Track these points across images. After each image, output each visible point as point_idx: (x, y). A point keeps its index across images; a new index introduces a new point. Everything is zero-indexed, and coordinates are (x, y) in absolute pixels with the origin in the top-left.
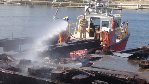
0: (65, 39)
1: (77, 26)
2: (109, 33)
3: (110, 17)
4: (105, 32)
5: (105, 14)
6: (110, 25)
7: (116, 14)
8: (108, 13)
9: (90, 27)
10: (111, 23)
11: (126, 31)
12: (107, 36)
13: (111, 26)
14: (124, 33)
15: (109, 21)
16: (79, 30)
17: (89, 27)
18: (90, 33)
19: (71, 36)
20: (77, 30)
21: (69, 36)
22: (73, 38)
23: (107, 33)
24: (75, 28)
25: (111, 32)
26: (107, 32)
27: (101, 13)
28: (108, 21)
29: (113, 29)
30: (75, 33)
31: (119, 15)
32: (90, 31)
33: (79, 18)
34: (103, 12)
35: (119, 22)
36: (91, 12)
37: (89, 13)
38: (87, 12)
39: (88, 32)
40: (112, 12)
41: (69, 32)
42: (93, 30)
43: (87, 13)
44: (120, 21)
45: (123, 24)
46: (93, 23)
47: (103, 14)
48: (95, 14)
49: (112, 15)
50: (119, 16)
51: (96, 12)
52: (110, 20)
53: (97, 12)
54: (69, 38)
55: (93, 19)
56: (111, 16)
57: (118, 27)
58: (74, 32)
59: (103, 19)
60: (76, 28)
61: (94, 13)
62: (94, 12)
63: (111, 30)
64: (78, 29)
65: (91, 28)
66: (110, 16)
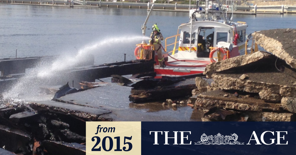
0: (159, 60)
1: (178, 40)
2: (230, 51)
3: (229, 26)
4: (224, 49)
5: (221, 22)
6: (230, 38)
7: (238, 22)
8: (227, 20)
9: (199, 42)
10: (231, 36)
11: (254, 49)
12: (226, 55)
13: (232, 39)
14: (252, 50)
15: (228, 33)
16: (181, 47)
17: (196, 42)
18: (198, 51)
19: (169, 57)
20: (177, 47)
21: (165, 56)
22: (172, 60)
23: (226, 51)
24: (174, 44)
25: (232, 49)
26: (227, 49)
27: (215, 20)
28: (226, 32)
29: (236, 45)
30: (174, 52)
31: (242, 23)
32: (199, 48)
33: (180, 28)
34: (218, 19)
35: (243, 34)
36: (200, 19)
37: (197, 20)
38: (193, 18)
39: (195, 51)
40: (232, 18)
41: (166, 50)
42: (202, 47)
43: (193, 21)
44: (245, 33)
45: (248, 37)
46: (203, 36)
47: (218, 21)
48: (206, 21)
49: (232, 22)
50: (243, 25)
51: (207, 19)
52: (229, 31)
53: (209, 19)
54: (166, 59)
55: (201, 30)
56: (231, 24)
57: (242, 41)
58: (173, 50)
59: (219, 29)
60: (176, 44)
61: (204, 20)
62: (203, 18)
63: (232, 47)
64: (179, 46)
65: (199, 44)
66: (229, 24)
